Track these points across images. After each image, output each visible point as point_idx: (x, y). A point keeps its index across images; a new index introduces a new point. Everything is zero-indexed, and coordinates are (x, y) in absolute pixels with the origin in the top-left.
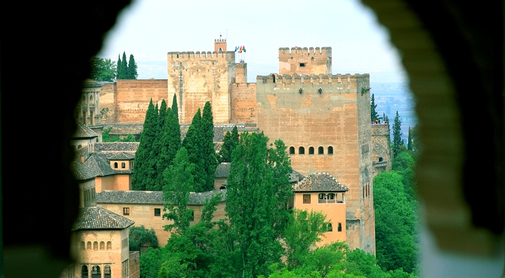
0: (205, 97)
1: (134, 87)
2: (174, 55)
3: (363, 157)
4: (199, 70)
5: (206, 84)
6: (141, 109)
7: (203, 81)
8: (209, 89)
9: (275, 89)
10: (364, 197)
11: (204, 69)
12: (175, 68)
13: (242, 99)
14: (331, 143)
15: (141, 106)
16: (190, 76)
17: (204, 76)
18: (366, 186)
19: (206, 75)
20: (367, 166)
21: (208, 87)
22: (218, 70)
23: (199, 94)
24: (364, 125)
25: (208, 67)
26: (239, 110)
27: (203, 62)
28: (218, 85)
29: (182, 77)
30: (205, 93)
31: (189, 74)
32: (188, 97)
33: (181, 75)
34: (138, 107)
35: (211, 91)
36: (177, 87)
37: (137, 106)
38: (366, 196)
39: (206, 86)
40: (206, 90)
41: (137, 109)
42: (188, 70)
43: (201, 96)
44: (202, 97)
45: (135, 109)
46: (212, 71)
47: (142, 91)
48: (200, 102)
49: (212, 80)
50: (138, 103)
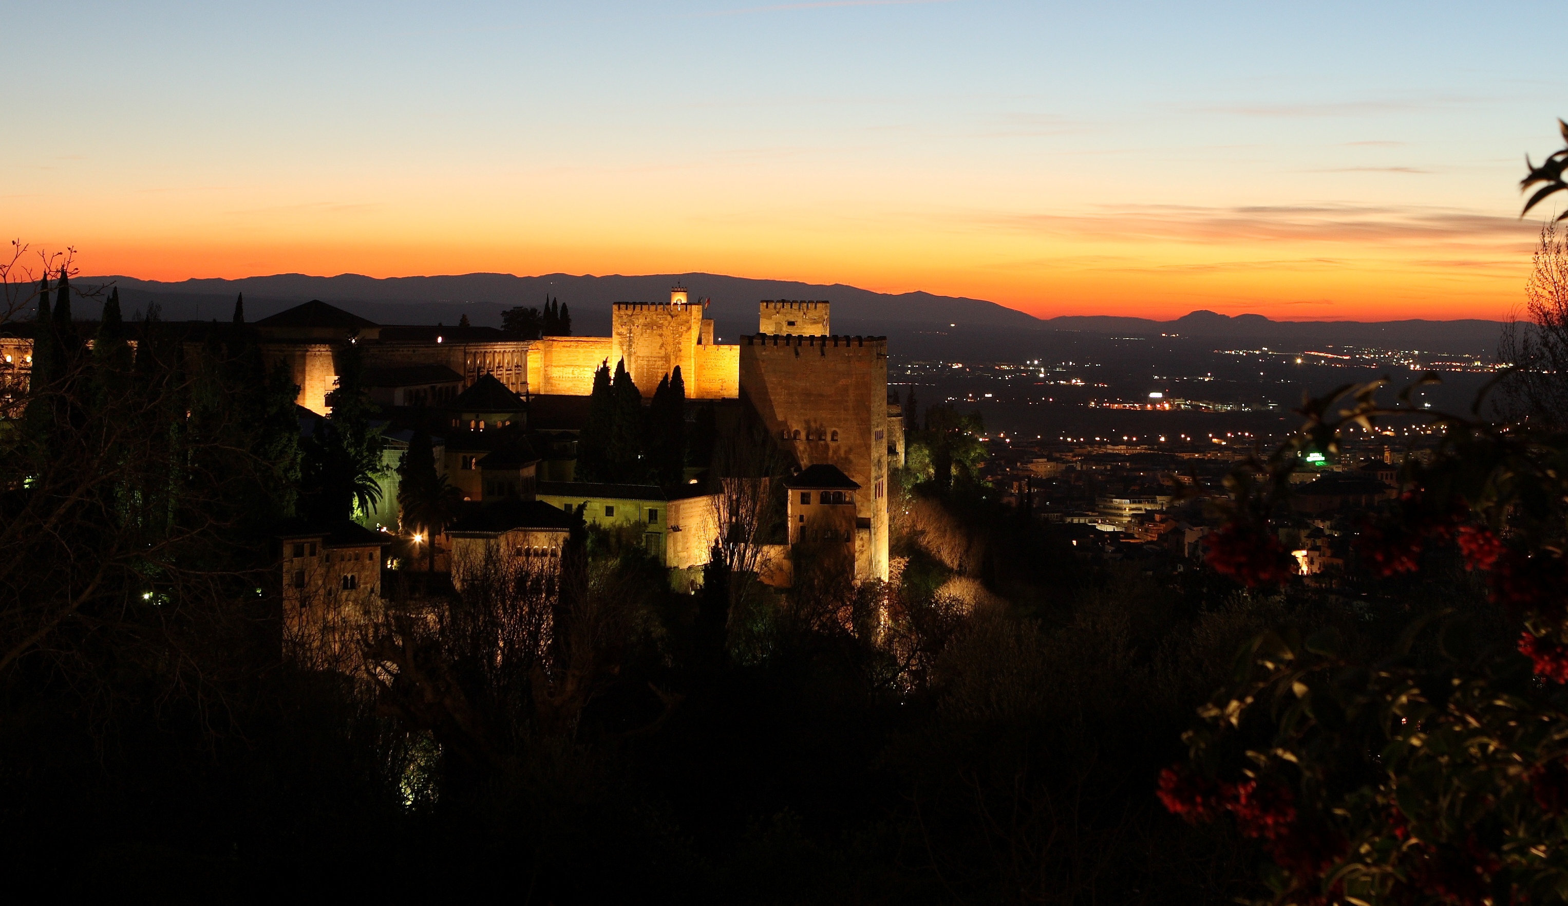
0: (660, 363)
1: (567, 347)
2: (621, 306)
3: (876, 444)
4: (655, 327)
5: (662, 345)
6: (576, 376)
7: (659, 341)
8: (667, 351)
9: (764, 353)
10: (876, 498)
11: (660, 327)
12: (622, 324)
13: (709, 366)
14: (838, 427)
15: (575, 372)
16: (642, 335)
17: (661, 335)
18: (879, 484)
19: (664, 334)
20: (881, 456)
21: (666, 349)
22: (680, 327)
23: (653, 359)
24: (879, 404)
25: (666, 323)
26: (705, 381)
27: (659, 316)
28: (679, 347)
29: (632, 335)
30: (662, 358)
31: (641, 331)
32: (639, 361)
33: (630, 333)
34: (573, 374)
35: (670, 355)
36: (625, 348)
37: (571, 372)
38: (879, 497)
39: (663, 348)
40: (663, 352)
41: (571, 376)
42: (640, 327)
43: (655, 361)
44: (658, 363)
45: (567, 375)
46: (671, 328)
47: (579, 352)
48: (654, 368)
49: (670, 340)
50: (572, 369)
